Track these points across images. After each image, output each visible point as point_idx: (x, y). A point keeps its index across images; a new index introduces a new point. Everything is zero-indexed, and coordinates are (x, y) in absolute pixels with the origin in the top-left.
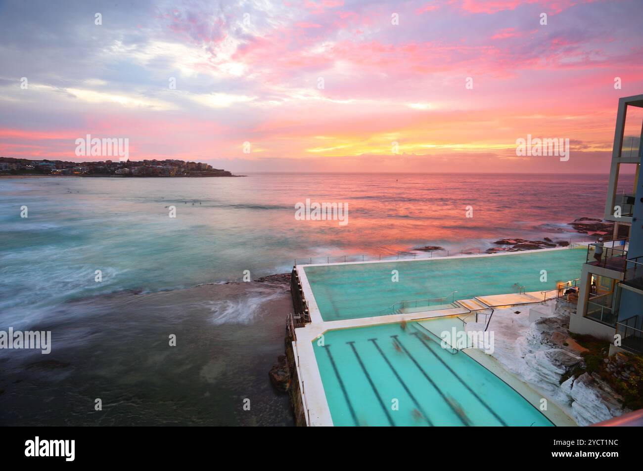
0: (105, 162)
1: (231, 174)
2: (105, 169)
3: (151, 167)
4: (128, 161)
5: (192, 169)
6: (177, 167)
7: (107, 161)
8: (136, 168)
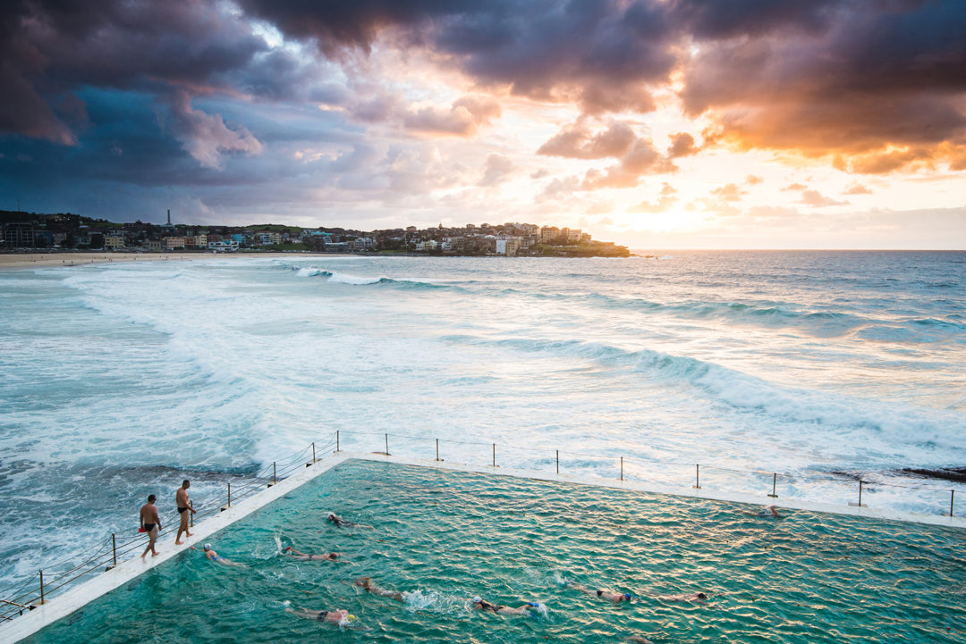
0: (405, 229)
1: (628, 252)
2: (402, 242)
3: (475, 239)
4: (441, 227)
5: (552, 242)
6: (520, 238)
7: (408, 228)
8: (449, 240)
